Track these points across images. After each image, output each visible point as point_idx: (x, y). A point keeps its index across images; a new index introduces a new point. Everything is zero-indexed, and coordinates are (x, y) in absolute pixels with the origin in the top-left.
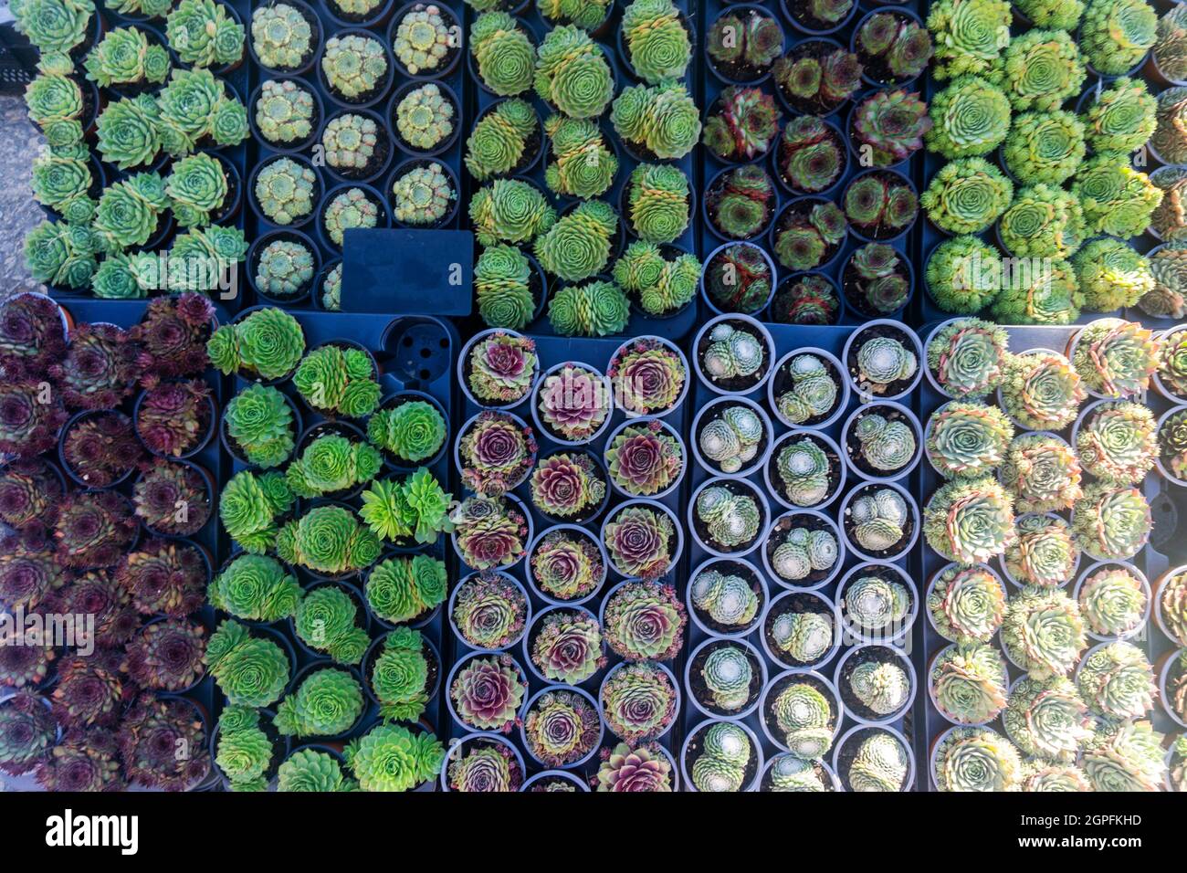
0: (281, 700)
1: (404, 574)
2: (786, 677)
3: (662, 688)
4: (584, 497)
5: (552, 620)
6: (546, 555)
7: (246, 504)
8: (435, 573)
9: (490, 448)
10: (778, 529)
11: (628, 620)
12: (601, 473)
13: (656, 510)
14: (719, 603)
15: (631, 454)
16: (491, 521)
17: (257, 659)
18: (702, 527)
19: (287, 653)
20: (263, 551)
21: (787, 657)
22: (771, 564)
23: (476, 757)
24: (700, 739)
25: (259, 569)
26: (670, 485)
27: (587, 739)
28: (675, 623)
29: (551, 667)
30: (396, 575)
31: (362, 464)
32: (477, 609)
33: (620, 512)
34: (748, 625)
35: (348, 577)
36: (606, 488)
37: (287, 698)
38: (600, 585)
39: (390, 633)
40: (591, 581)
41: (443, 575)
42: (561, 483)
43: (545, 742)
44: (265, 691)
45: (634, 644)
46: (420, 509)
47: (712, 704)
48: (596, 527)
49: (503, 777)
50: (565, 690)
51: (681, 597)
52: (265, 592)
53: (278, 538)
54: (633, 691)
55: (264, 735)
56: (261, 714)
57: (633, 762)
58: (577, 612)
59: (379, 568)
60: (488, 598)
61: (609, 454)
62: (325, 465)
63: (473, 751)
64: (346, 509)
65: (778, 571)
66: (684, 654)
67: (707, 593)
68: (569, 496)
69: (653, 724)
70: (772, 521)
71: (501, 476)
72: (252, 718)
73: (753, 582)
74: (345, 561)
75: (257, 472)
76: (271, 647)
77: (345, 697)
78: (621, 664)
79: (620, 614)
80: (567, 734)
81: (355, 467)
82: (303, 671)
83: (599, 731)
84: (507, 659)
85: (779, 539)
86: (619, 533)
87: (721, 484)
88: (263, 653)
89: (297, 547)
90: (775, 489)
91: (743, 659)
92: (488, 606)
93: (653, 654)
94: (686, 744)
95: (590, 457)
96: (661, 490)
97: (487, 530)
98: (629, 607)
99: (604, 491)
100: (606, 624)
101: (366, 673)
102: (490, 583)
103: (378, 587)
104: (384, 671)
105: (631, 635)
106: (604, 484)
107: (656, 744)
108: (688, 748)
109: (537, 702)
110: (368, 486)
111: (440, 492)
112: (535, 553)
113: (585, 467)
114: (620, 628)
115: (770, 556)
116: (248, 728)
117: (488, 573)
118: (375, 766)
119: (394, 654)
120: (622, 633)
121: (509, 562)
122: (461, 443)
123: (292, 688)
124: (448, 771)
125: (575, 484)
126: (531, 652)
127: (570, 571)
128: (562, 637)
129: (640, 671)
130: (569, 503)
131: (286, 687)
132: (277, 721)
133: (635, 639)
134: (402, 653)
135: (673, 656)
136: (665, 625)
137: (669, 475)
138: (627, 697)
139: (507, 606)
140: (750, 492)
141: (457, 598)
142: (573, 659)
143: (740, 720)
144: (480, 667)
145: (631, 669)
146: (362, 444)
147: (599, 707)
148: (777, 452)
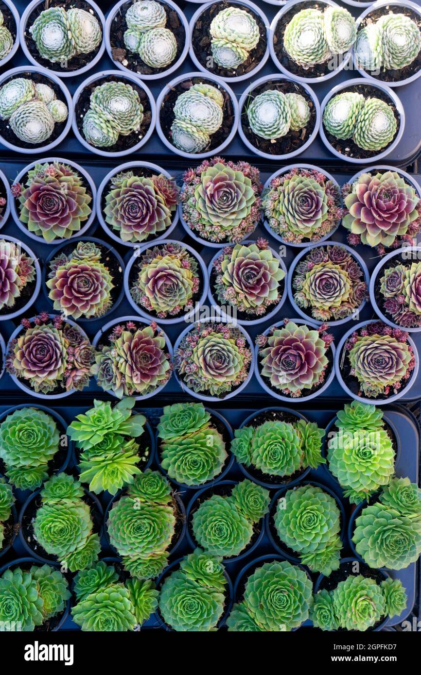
0: (305, 568)
1: (174, 446)
2: (277, 55)
3: (286, 181)
4: (92, 263)
5: (222, 296)
6: (153, 302)
7: (103, 611)
8: (174, 415)
9: (41, 361)
10: (126, 63)
11: (217, 216)
12: (68, 247)
13: (107, 189)
14: (199, 123)
15: (46, 215)
16: (118, 358)
17: (261, 593)
18: (124, 142)
19: (260, 564)
20: (155, 592)
21: (256, 54)
22: (163, 69)
23: (356, 370)
24: (340, 144)
25: (172, 595)
26: (80, 174)
27: (337, 257)
28: (221, 169)
29: (266, 295)
30: (175, 455)
31: (62, 493)
32: (207, 371)
33: (110, 226)
34: (225, 94)
35: (182, 504)
36: (85, 242)
37: (303, 562)
38: (185, 246)
39: (238, 460)
40: (179, 255)
41: (178, 408)
42: (75, 286)
43: (339, 299)
44: (294, 585)
45: (242, 210)
46: (106, 432)
47: (304, 132)
48: (126, 251)
49: (374, 342)
50: (292, 281)
51: (197, 162)
52: (195, 588)
53: (140, 577)
54: (288, 210)
55: (340, 585)
56: (321, 588)
57: (358, 211)
58: (214, 270)
59: (170, 473)
60: (195, 359)
61: (48, 239)
62: (62, 530)
63: (352, 373)
64: (111, 508)
65: (169, 62)
66: (254, 160)
67: (190, 135)
68: (92, 278)
69: (322, 191)
70: (117, 69)
71: (71, 350)
72: (324, 597)
73: (181, 89)
74: (162, 507)
75: (73, 601)
76: (252, 581)
77: (300, 503)
78: (265, 224)
79: (212, 225)
80: (331, 277)
81: (64, 500)
82: (277, 548)
83: (332, 246)
84: (260, 340)
85: (135, 61)
86: (130, 226)
87: (80, 122)
88: (257, 588)
89: (146, 557)
90: (84, 65)
91: (258, 98)
92: (205, 360)
93: (252, 192)
94: (345, 158)
95: (53, 259)
96: (85, 183)
97: (126, 361)
98: (204, 216)
99: (88, 244)
100: (225, 240)
101: (278, 483)
102: (182, 359)
103: (187, 473)
104: (271, 464)
105: (233, 213)
106: (80, 244)
107: (344, 188)
108: (349, 155)
109: (303, 309)
110: (86, 485)
111: (91, 413)
112: (153, 313)
113: (62, 263)
114: (225, 224)
115: (154, 71)
116: (332, 600)
117: (173, 361)
118: (364, 470)
119: (255, 455)
120: (230, 223)
121: (163, 340)
122: (40, 392)
123: (294, 557)
124: (372, 398)
125: (78, 272)
126: (254, 317)
127: (168, 276)
128: (235, 284)
129: (268, 204)
130: (97, 278)
131: (293, 563)
132: (327, 572)
133: (235, 209)
134: (254, 446)
135: (256, 171)
136: (222, 179)
137: (69, 175)
138: (294, 217)
139: (205, 341)
140: (88, 91)
141: (200, 392)
142: (258, 273)
143: (320, 103)
144: (269, 368)
145: (268, 214)
146: (43, 494)
147: (309, 246)
148: (45, 63)
